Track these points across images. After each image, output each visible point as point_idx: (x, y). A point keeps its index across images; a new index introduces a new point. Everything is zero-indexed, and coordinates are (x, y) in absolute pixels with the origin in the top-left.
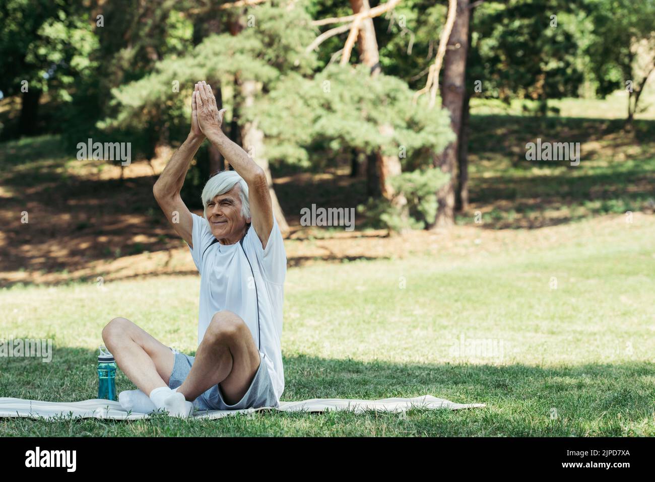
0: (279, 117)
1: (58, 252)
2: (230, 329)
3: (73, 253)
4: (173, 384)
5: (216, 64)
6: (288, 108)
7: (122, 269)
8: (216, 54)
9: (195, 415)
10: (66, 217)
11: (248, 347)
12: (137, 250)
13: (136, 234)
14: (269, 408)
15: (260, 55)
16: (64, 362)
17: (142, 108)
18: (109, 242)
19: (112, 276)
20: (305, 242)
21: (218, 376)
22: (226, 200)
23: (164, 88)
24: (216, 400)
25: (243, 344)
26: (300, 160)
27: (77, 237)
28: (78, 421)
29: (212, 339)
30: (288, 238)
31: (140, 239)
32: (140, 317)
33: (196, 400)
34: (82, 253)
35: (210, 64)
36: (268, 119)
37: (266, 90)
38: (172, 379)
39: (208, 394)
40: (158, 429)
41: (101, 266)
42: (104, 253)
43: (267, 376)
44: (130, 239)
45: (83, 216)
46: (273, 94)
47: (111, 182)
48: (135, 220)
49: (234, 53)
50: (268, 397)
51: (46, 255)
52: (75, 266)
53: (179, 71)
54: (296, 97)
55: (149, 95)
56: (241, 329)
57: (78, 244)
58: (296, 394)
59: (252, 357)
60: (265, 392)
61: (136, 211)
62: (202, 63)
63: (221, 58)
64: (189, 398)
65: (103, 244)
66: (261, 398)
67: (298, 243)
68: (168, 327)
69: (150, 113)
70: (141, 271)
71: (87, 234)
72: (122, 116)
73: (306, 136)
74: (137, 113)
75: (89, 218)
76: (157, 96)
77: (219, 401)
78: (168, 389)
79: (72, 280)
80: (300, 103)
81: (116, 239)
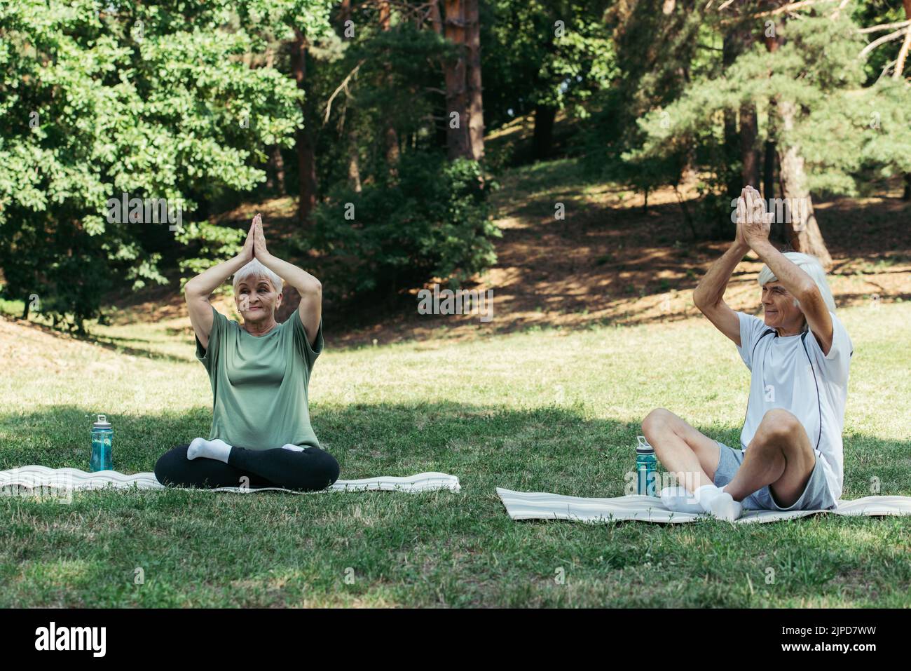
0: (823, 141)
1: (577, 289)
2: (784, 429)
3: (593, 291)
4: (719, 481)
5: (752, 89)
6: (832, 130)
7: (647, 309)
8: (752, 77)
9: (741, 517)
10: (585, 250)
11: (803, 449)
12: (664, 287)
13: (662, 269)
14: (825, 511)
15: (799, 74)
16: (596, 441)
17: (670, 138)
18: (632, 278)
19: (637, 317)
20: (852, 277)
21: (769, 478)
22: (777, 288)
23: (694, 116)
24: (766, 499)
25: (798, 446)
26: (846, 189)
27: (597, 274)
28: (619, 524)
29: (763, 439)
30: (832, 273)
31: (665, 274)
32: (673, 378)
33: (745, 500)
34: (603, 290)
35: (746, 88)
36: (811, 144)
37: (806, 110)
38: (717, 475)
39: (756, 494)
40: (706, 540)
41: (623, 306)
42: (627, 291)
43: (823, 477)
44: (654, 275)
45: (603, 250)
46: (815, 114)
47: (634, 209)
48: (660, 254)
49: (772, 74)
50: (824, 499)
51: (564, 293)
52: (596, 305)
53: (711, 98)
54: (842, 117)
55: (678, 123)
56: (795, 428)
57: (599, 280)
58: (853, 487)
59: (807, 457)
60: (820, 494)
61: (661, 244)
62: (736, 86)
63: (757, 81)
64: (737, 498)
65: (625, 280)
66: (816, 499)
67: (844, 278)
68: (705, 393)
69: (679, 142)
70: (668, 311)
71: (608, 270)
72: (648, 146)
73: (853, 162)
74: (663, 144)
75: (610, 252)
76: (687, 125)
77: (769, 501)
78: (713, 486)
79: (594, 322)
80: (847, 123)
81: (640, 275)
